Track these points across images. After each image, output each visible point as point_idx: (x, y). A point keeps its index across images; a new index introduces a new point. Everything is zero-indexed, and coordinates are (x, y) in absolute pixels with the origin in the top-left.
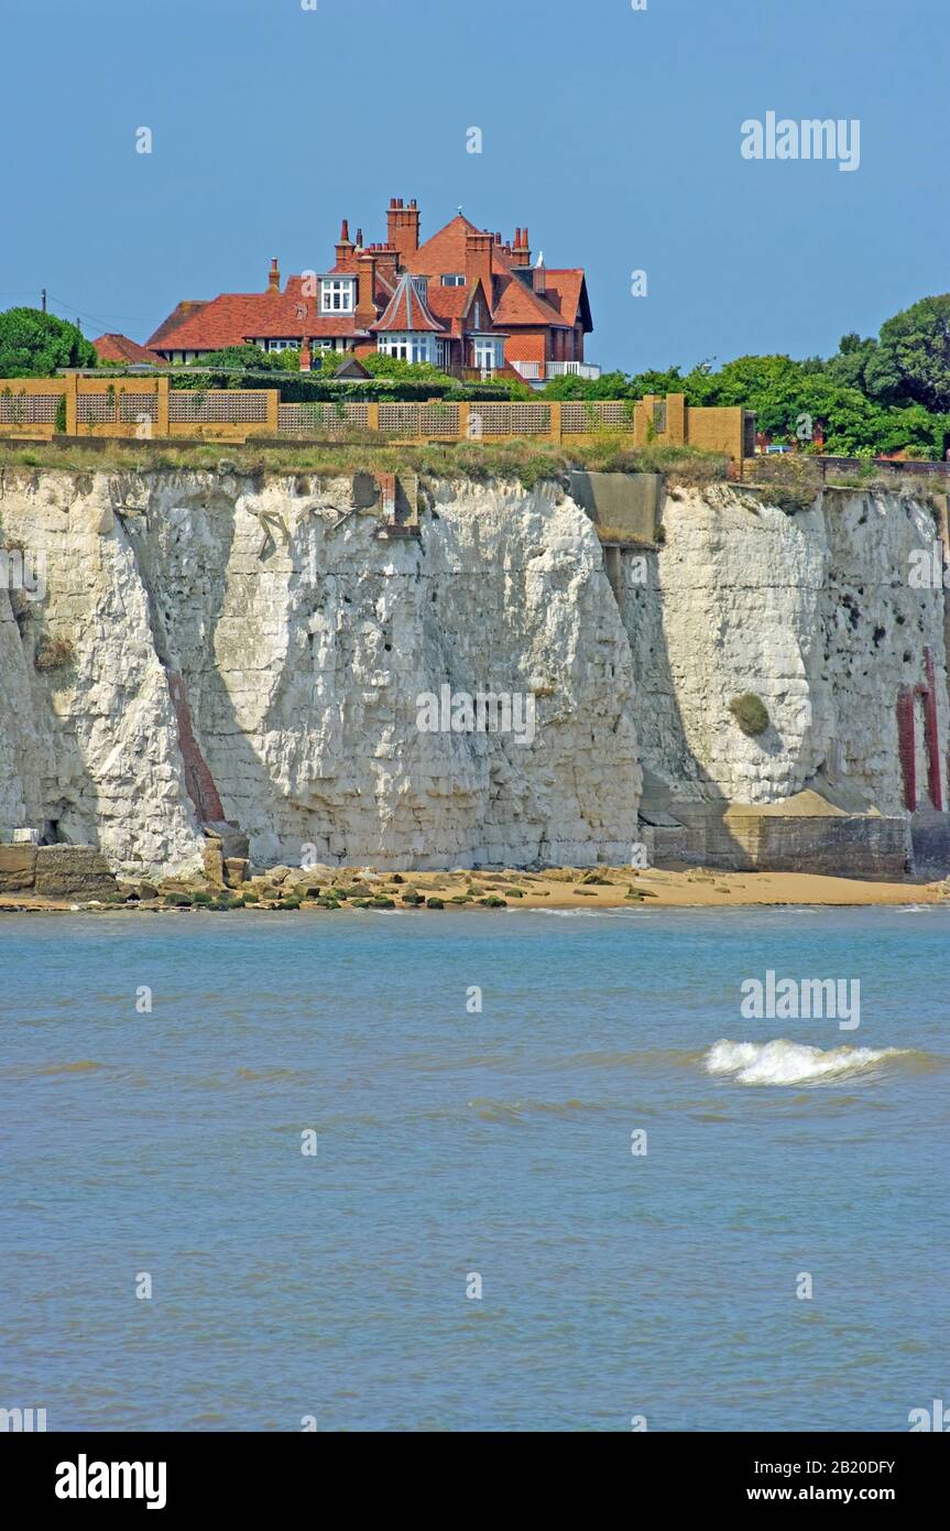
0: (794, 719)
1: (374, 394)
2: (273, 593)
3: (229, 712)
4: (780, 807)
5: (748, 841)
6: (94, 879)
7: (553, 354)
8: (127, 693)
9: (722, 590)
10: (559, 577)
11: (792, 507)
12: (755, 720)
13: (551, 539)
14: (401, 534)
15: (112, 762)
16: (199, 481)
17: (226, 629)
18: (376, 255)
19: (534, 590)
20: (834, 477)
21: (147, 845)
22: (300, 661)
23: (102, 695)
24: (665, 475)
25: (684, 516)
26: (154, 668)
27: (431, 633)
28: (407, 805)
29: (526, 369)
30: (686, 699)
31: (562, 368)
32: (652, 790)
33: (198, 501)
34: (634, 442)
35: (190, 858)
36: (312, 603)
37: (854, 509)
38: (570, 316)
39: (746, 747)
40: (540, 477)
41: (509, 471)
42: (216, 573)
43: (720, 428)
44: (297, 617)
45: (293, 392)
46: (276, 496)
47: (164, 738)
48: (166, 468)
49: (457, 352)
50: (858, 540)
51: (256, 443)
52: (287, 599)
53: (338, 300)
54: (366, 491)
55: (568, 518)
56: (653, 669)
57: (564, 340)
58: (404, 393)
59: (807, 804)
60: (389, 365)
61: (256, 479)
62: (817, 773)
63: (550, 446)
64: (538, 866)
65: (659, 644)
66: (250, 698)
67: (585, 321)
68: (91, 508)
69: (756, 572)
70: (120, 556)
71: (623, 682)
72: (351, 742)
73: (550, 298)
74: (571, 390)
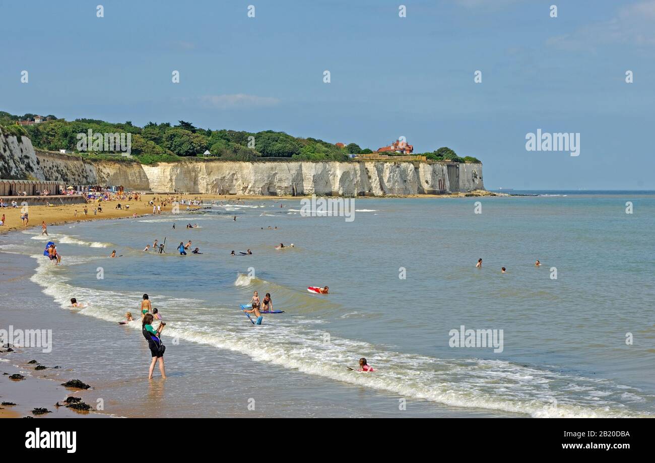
0: (430, 182)
1: (395, 155)
2: (388, 172)
3: (383, 182)
4: (429, 189)
5: (426, 192)
6: (373, 195)
7: (410, 152)
8: (375, 180)
9: (424, 171)
10: (411, 170)
11: (430, 165)
12: (427, 182)
13: (410, 167)
14: (398, 167)
15: (374, 186)
16: (381, 163)
17: (384, 174)
18: (396, 144)
19: (409, 171)
20: (433, 162)
21: (377, 192)
22: (390, 177)
23: (374, 180)
24: (419, 162)
25: (421, 165)
26: (378, 178)
27: (401, 175)
28: (399, 190)
29: (408, 153)
30: (421, 180)
31: (410, 153)
32: (419, 188)
33: (381, 164)
34: (417, 159)
35: (381, 193)
36: (391, 173)
37: (435, 165)
38: (411, 149)
39: (426, 184)
40: (409, 162)
41: (407, 162)
42: (382, 170)
43: (424, 158)
44: (390, 174)
45: (389, 155)
46: (388, 164)
47: (379, 183)
48: (379, 161)
49: (402, 152)
50: (435, 167)
51: (386, 159)
52: (389, 172)
53: (393, 148)
54: (395, 163)
55: (412, 166)
56: (418, 178)
57: (411, 151)
58: (398, 155)
59: (431, 189)
60: (397, 153)
61: (386, 162)
62: (432, 186)
63: (410, 160)
64: (409, 194)
65: (419, 176)
66: (385, 180)
67: (413, 149)
68: (373, 164)
69: (427, 170)
70: (375, 169)
71: (416, 179)
72: (394, 184)
73: (410, 148)
74: (411, 155)
